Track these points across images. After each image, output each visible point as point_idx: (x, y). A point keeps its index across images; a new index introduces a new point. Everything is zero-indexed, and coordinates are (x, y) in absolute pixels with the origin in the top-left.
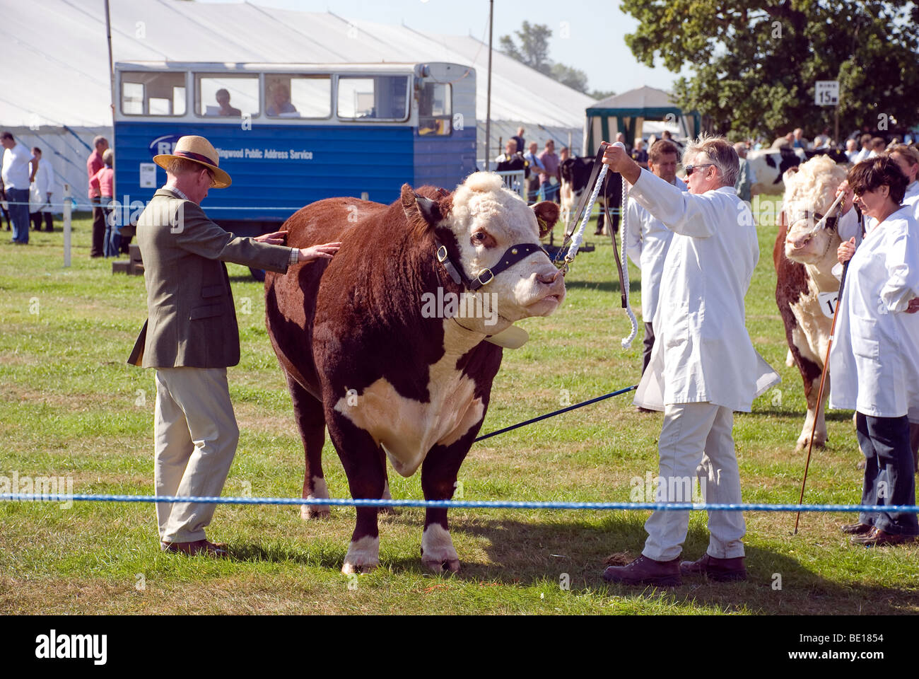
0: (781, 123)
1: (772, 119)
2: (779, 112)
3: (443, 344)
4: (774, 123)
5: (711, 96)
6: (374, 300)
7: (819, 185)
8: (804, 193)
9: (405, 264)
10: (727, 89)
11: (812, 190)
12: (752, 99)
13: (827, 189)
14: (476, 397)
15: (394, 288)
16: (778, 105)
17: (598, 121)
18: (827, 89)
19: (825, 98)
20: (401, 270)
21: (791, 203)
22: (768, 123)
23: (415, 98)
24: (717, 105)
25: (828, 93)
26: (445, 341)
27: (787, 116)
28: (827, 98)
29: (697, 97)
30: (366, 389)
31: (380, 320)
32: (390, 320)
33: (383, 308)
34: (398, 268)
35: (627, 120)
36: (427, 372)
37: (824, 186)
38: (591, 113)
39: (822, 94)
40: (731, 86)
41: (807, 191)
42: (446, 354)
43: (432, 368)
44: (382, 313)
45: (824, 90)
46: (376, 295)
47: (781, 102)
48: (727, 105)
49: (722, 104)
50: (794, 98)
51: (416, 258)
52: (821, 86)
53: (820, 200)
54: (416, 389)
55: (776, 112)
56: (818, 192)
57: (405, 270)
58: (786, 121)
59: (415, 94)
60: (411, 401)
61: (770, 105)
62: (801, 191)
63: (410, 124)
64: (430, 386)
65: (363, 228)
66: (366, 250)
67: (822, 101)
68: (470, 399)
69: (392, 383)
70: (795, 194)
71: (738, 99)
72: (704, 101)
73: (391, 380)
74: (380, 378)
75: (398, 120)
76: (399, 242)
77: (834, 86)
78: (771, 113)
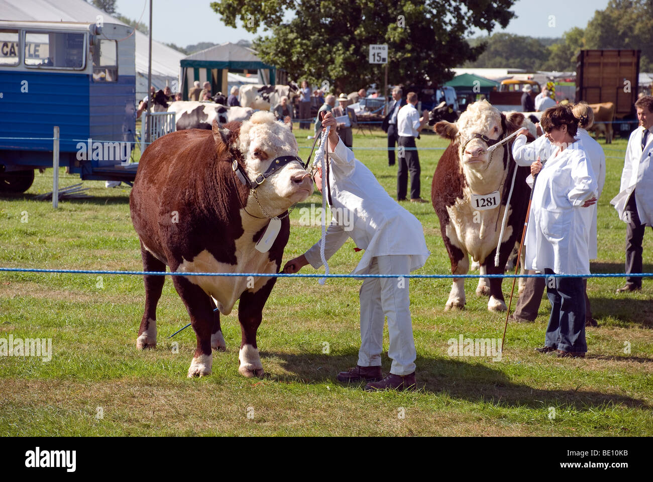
0: (341, 74)
1: (334, 71)
2: (340, 66)
3: (242, 226)
4: (336, 74)
5: (286, 53)
6: (198, 197)
7: (484, 117)
8: (474, 123)
9: (216, 172)
10: (298, 46)
11: (480, 120)
12: (317, 55)
13: (489, 119)
14: (271, 260)
15: (210, 189)
16: (339, 59)
17: (191, 72)
18: (378, 51)
19: (377, 58)
20: (214, 177)
21: (465, 129)
22: (331, 73)
23: (91, 51)
24: (290, 60)
25: (379, 53)
26: (243, 224)
27: (346, 69)
28: (378, 58)
29: (274, 52)
30: (195, 258)
31: (202, 211)
32: (208, 210)
33: (204, 203)
34: (212, 176)
35: (215, 72)
36: (234, 244)
37: (487, 118)
38: (185, 64)
39: (374, 55)
40: (301, 44)
41: (476, 121)
42: (245, 232)
43: (237, 242)
44: (203, 205)
45: (377, 51)
46: (199, 193)
47: (342, 57)
48: (298, 60)
49: (294, 59)
50: (352, 54)
51: (221, 169)
52: (373, 48)
53: (485, 126)
54: (227, 257)
55: (338, 66)
56: (484, 121)
57: (216, 177)
58: (345, 73)
59: (90, 48)
60: (225, 264)
61: (332, 61)
62: (472, 121)
63: (86, 72)
64: (237, 254)
65: (194, 149)
66: (194, 164)
67: (374, 60)
68: (266, 262)
69: (212, 253)
70: (468, 123)
71: (308, 55)
72: (280, 55)
73: (211, 251)
74: (203, 250)
75: (76, 69)
76: (213, 159)
77: (384, 49)
78: (333, 66)
